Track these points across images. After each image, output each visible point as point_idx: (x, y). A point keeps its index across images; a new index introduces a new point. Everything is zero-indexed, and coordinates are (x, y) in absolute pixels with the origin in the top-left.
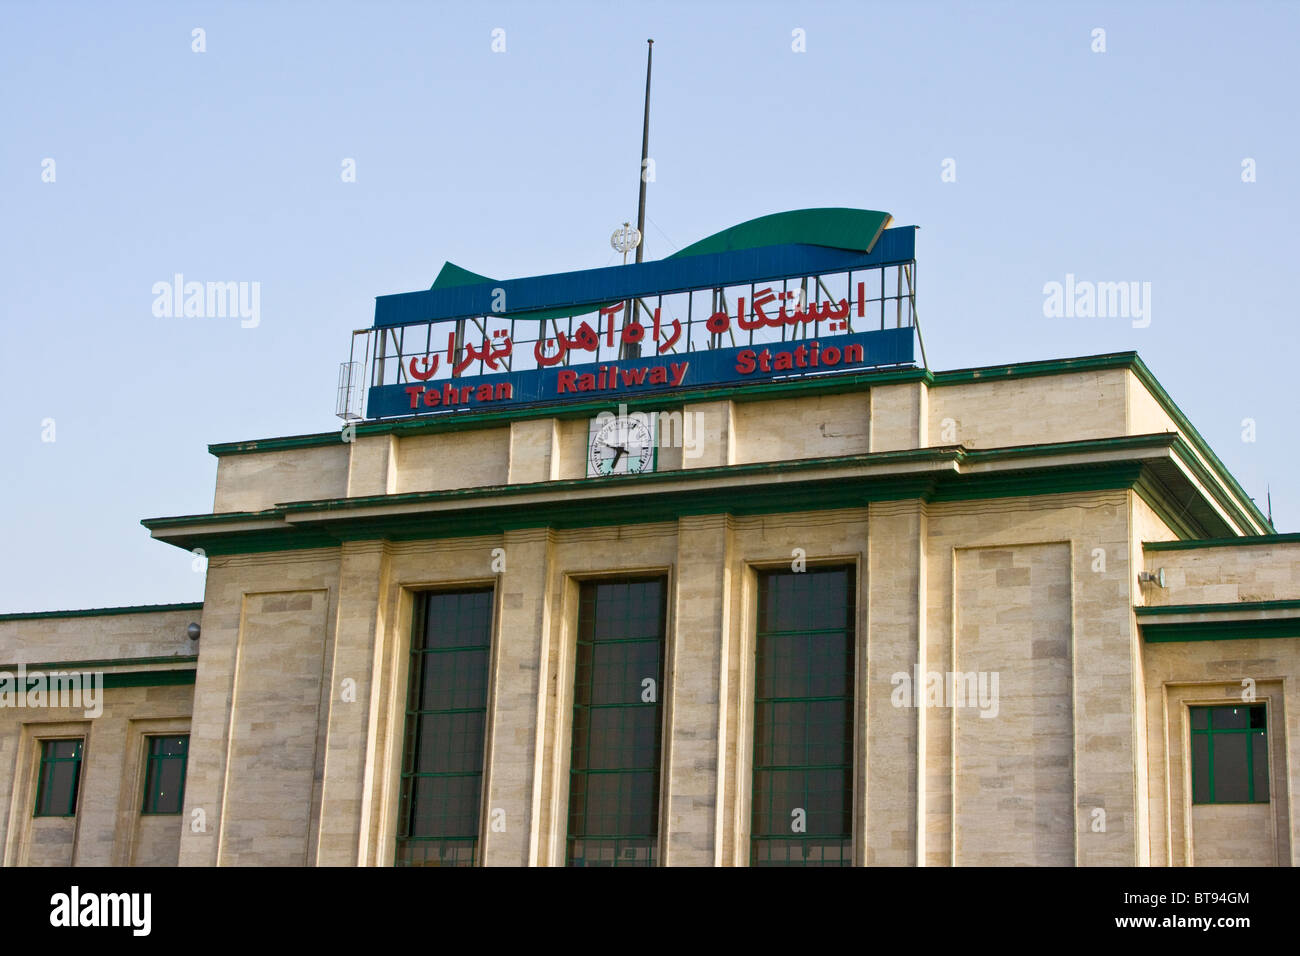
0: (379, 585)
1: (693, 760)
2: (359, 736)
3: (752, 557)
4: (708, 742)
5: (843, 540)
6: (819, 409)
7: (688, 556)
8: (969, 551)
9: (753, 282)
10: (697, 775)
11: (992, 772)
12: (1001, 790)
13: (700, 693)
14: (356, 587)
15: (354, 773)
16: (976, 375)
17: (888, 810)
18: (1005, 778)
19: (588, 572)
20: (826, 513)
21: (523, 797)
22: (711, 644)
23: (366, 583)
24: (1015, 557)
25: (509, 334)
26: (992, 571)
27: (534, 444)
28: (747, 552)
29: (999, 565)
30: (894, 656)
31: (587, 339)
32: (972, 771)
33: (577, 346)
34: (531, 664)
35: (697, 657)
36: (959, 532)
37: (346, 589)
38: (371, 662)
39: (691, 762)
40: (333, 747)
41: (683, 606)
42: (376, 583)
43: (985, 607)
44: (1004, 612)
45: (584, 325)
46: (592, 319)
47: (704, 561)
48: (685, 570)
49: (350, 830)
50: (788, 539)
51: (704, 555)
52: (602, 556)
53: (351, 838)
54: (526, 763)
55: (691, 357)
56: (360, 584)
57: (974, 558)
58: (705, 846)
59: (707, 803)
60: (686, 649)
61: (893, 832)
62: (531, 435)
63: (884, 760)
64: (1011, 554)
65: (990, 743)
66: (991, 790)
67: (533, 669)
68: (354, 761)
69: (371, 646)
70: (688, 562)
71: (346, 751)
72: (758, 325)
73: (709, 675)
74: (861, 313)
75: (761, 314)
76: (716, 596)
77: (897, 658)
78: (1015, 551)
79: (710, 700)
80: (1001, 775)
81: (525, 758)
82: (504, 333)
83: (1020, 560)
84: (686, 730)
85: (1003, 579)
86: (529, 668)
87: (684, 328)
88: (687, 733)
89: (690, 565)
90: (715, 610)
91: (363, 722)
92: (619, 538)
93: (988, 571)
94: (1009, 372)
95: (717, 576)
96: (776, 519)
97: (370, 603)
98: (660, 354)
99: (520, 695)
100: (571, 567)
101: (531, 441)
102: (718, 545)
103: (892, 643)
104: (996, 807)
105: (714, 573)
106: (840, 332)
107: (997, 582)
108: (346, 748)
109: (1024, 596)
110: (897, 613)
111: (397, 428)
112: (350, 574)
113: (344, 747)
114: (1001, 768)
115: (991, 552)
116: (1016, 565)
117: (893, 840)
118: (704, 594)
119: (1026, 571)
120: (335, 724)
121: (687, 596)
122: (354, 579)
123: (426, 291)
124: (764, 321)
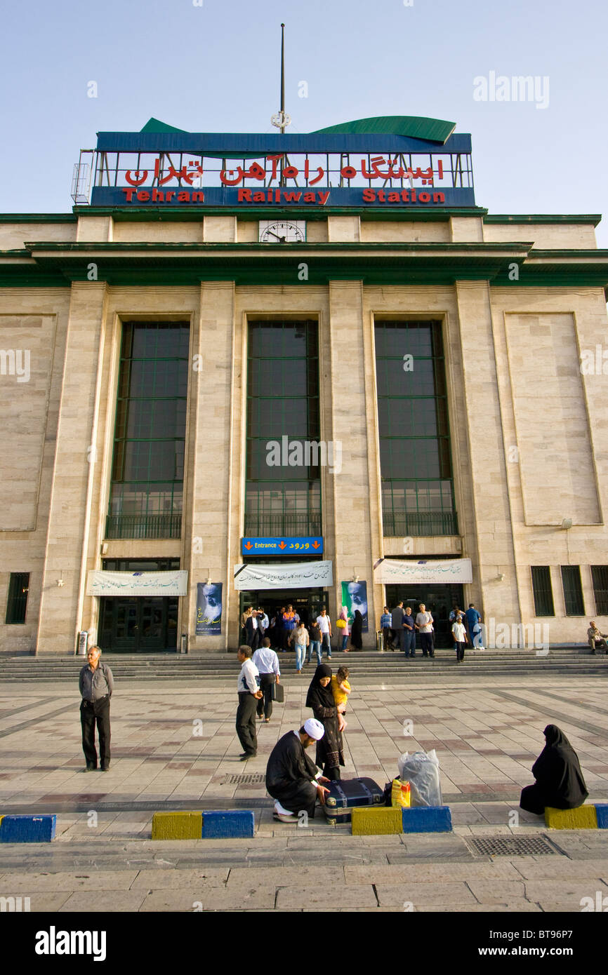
0: (102, 311)
1: (350, 428)
2: (87, 409)
3: (375, 309)
4: (359, 417)
5: (436, 303)
6: (413, 229)
7: (337, 304)
8: (513, 315)
9: (369, 153)
10: (352, 438)
11: (539, 440)
12: (545, 450)
13: (351, 387)
14: (84, 311)
15: (84, 434)
16: (510, 219)
17: (486, 460)
18: (548, 443)
19: (261, 312)
20: (423, 287)
21: (223, 451)
22: (357, 358)
23: (91, 308)
24: (540, 320)
25: (200, 164)
26: (527, 327)
27: (222, 230)
28: (372, 306)
29: (531, 324)
30: (481, 369)
31: (257, 172)
32: (528, 439)
33: (250, 176)
34: (225, 365)
35: (348, 365)
36: (506, 303)
37: (75, 311)
38: (97, 360)
39: (348, 430)
40: (64, 416)
41: (336, 334)
42: (100, 309)
43: (525, 346)
44: (537, 350)
45: (255, 164)
46: (260, 162)
47: (348, 307)
48: (335, 312)
49: (81, 473)
50: (399, 300)
51: (348, 304)
52: (271, 303)
53: (81, 480)
54: (223, 429)
55: (330, 189)
56: (87, 309)
57: (515, 319)
58: (362, 482)
59: (361, 455)
60: (339, 360)
61: (491, 474)
62: (219, 225)
63: (480, 430)
64: (538, 318)
65: (537, 423)
66: (540, 450)
67: (227, 368)
68: (84, 425)
69: (97, 350)
70: (337, 307)
71: (76, 419)
72: (375, 177)
73: (357, 376)
74: (441, 178)
75: (376, 169)
76: (358, 329)
77: (483, 370)
78: (540, 316)
79: (359, 391)
80: (546, 441)
81: (223, 425)
82: (197, 163)
83: (544, 321)
84: (343, 409)
85: (534, 331)
86: (223, 368)
87: (325, 173)
88: (343, 412)
89: (339, 309)
90: (358, 336)
91: (90, 399)
92: (282, 293)
93: (524, 326)
94: (530, 219)
95: (358, 317)
96: (391, 288)
97: (95, 322)
98: (309, 186)
99: (217, 384)
100: (249, 308)
101: (218, 229)
102: (358, 299)
103: (478, 361)
104: (544, 460)
105: (356, 315)
106: (427, 186)
107: (531, 333)
108: (76, 417)
109: (548, 341)
110: (480, 344)
111: (117, 212)
112: (79, 302)
113: (75, 416)
114: (545, 437)
115: (526, 315)
116: (541, 324)
117: (492, 478)
118: (350, 327)
119: (547, 328)
120: (66, 401)
121: (338, 328)
122: (82, 306)
123: (137, 133)
124: (378, 174)
